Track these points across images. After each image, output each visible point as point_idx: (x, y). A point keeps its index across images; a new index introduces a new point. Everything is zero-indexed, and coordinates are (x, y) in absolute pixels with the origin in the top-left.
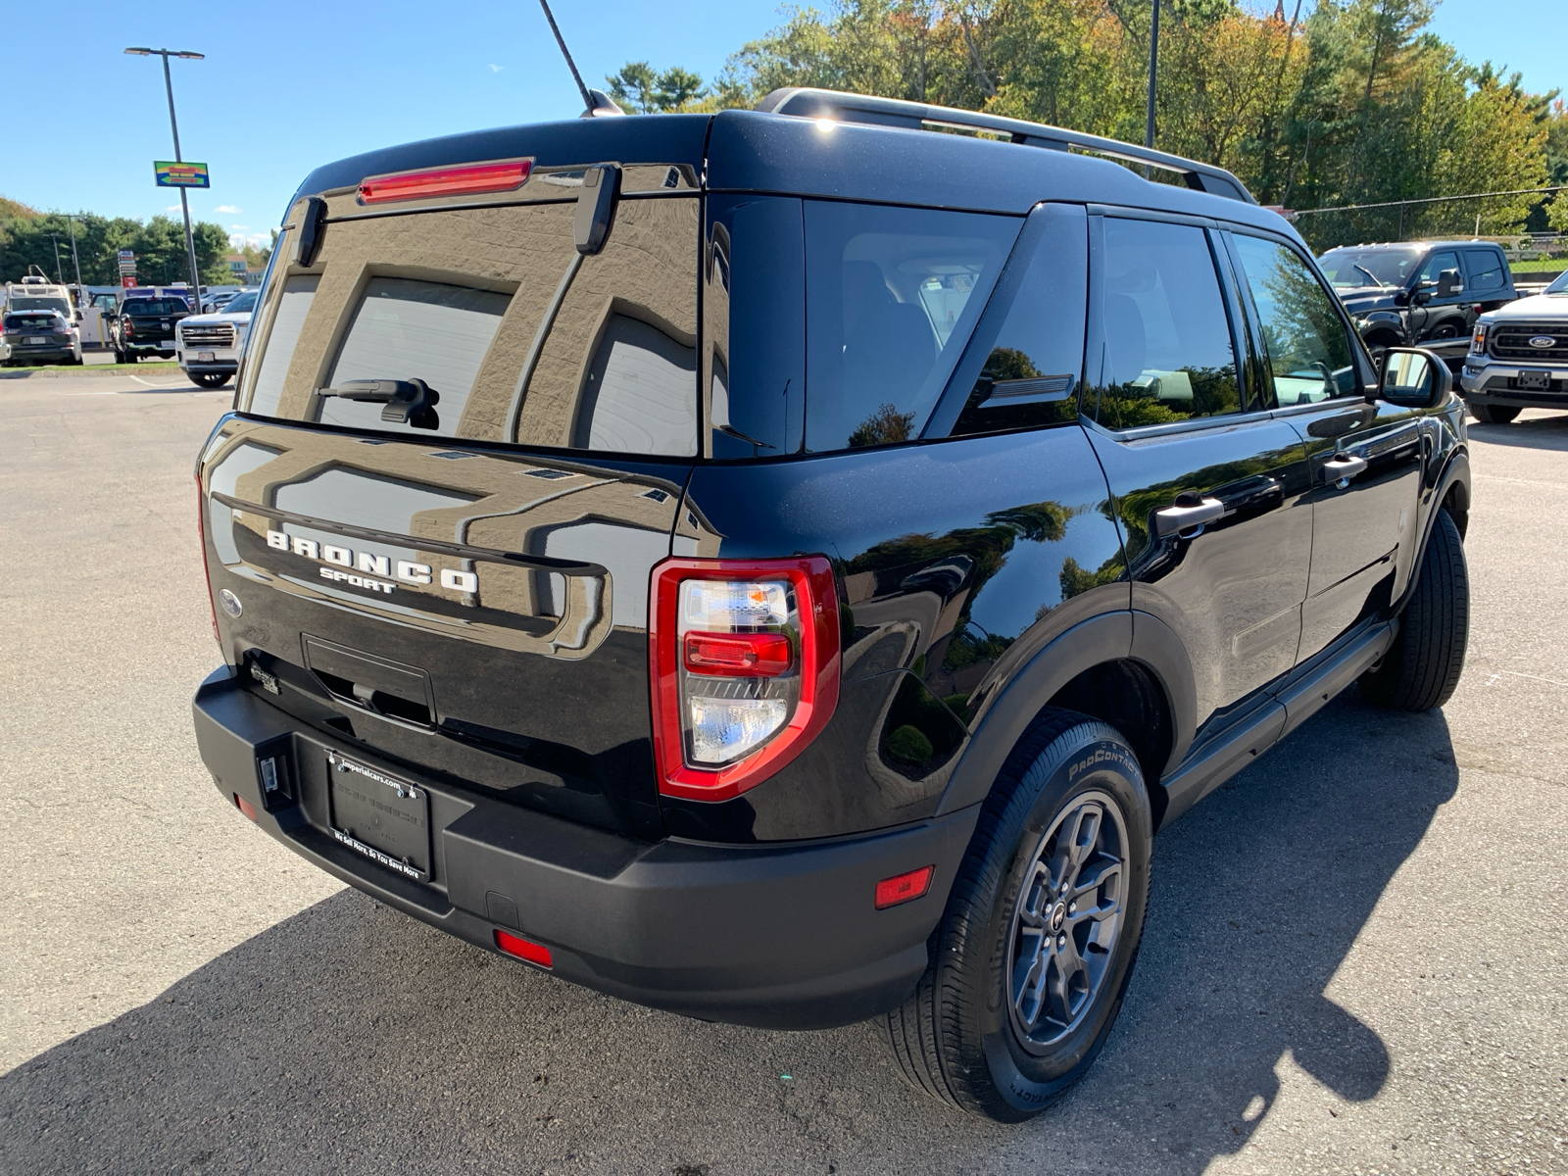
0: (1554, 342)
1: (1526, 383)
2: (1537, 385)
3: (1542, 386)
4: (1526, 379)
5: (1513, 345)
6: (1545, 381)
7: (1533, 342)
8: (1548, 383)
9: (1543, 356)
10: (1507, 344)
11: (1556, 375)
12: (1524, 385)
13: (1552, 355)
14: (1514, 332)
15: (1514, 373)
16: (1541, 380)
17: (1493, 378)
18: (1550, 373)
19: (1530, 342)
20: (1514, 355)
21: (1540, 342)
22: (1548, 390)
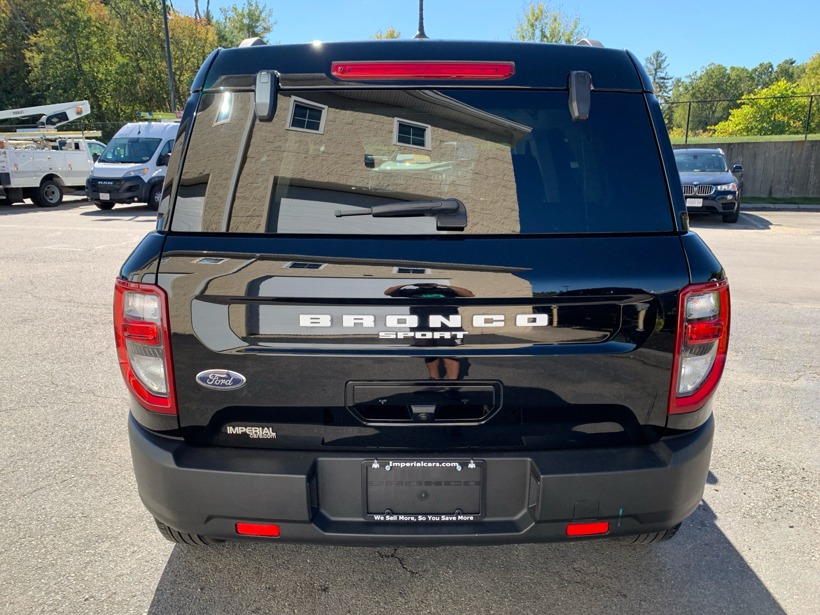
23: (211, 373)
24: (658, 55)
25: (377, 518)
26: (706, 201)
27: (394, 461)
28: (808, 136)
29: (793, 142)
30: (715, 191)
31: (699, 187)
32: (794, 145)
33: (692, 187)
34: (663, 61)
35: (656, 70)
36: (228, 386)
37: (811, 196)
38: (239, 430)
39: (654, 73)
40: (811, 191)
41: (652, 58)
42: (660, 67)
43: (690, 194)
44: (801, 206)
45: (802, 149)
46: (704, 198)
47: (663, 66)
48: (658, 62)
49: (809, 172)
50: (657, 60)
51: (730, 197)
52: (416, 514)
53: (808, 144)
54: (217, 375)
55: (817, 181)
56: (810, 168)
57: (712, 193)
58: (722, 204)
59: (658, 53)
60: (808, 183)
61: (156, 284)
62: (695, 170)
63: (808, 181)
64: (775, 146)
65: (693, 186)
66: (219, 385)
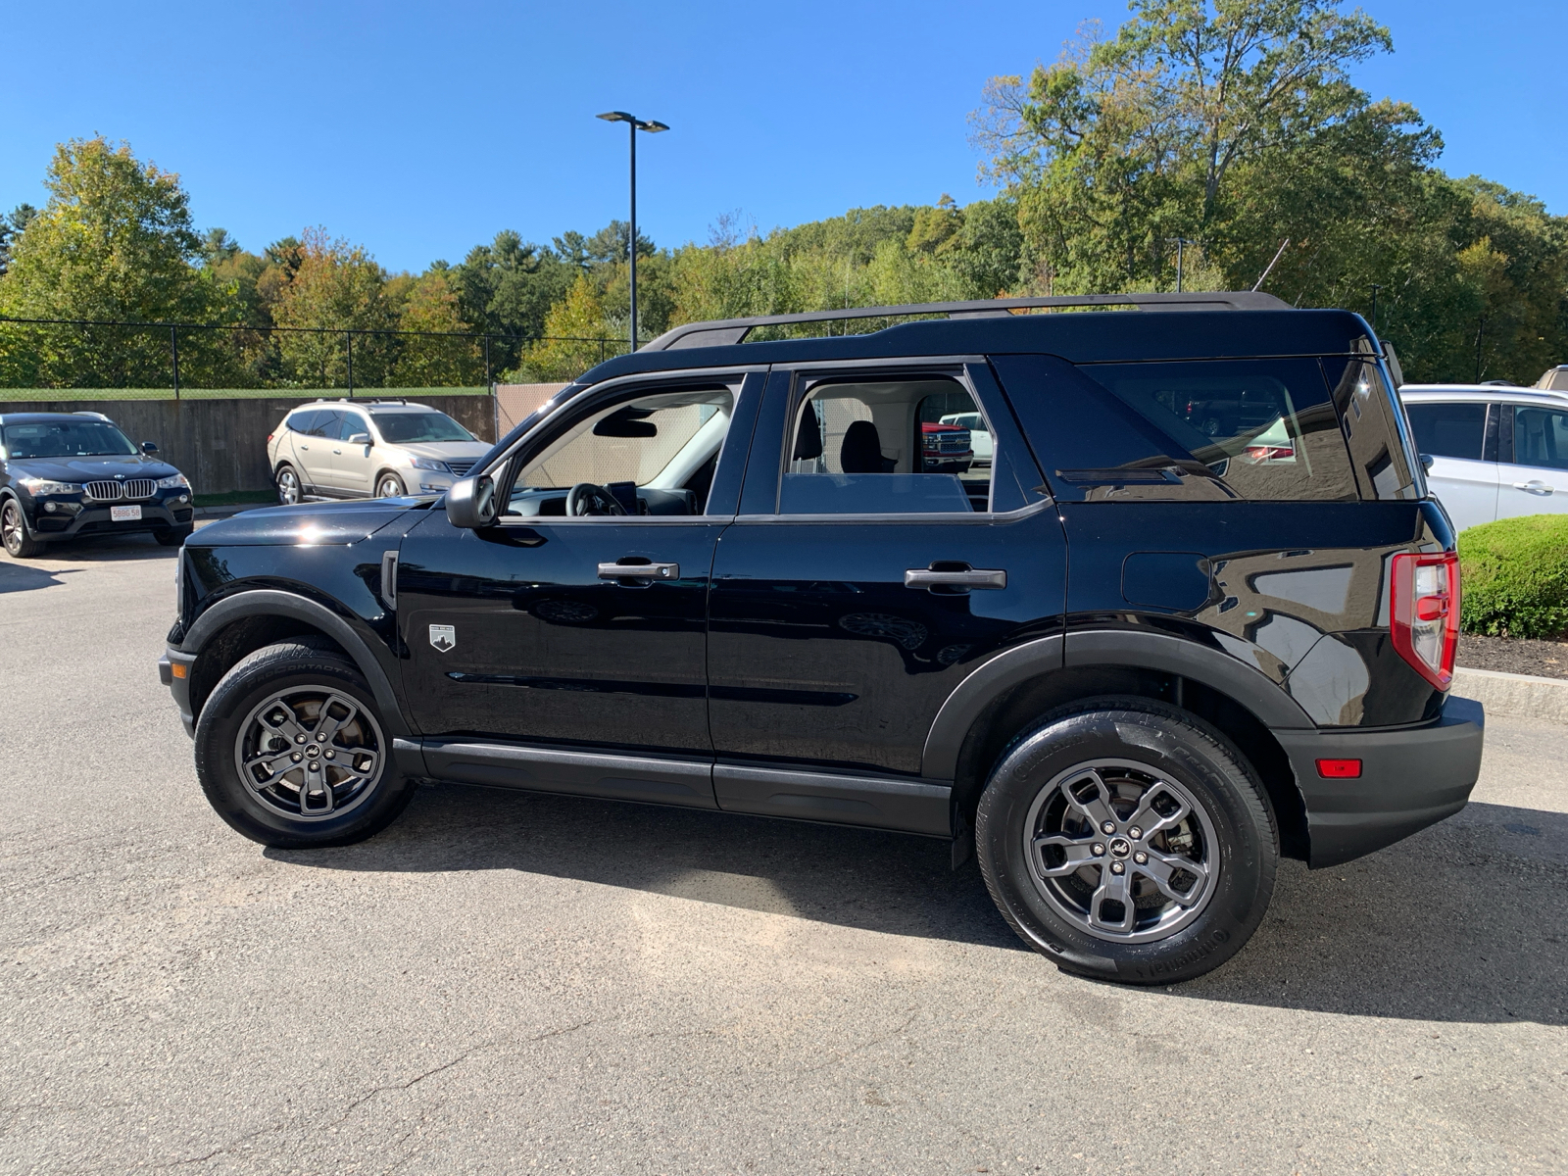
26: (148, 509)
28: (181, 391)
29: (161, 403)
30: (159, 489)
31: (129, 483)
32: (164, 408)
33: (115, 484)
37: (205, 493)
40: (204, 485)
43: (114, 499)
44: (209, 510)
45: (178, 415)
46: (143, 503)
49: (196, 452)
51: (183, 499)
53: (185, 406)
55: (210, 466)
56: (196, 446)
57: (154, 492)
58: (175, 511)
60: (196, 471)
62: (79, 453)
63: (196, 468)
64: (133, 408)
65: (117, 482)
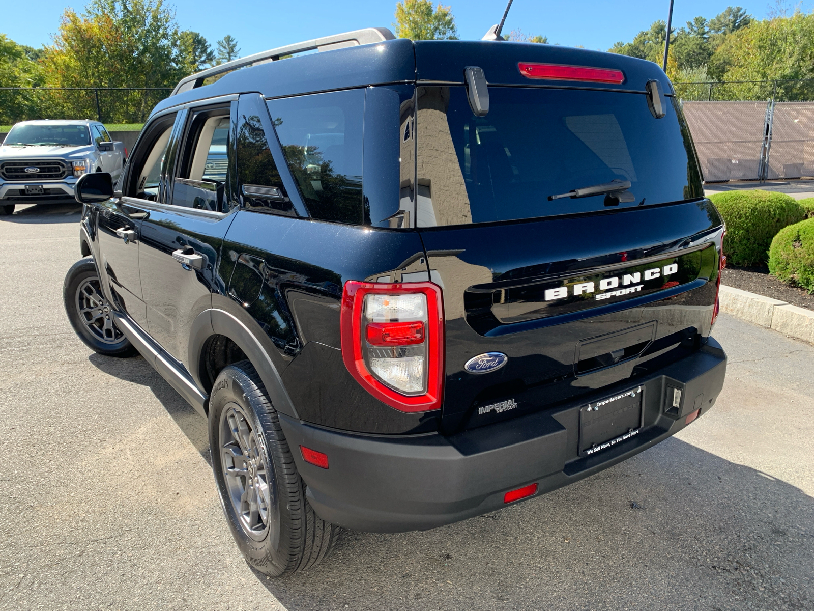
0: (39, 170)
1: (31, 191)
2: (37, 192)
3: (40, 192)
4: (30, 190)
5: (15, 172)
6: (41, 190)
7: (27, 170)
8: (43, 191)
9: (34, 177)
10: (11, 172)
11: (45, 186)
12: (29, 193)
13: (39, 177)
14: (13, 166)
15: (22, 187)
16: (38, 190)
17: (10, 191)
18: (42, 186)
19: (26, 170)
20: (17, 177)
21: (31, 170)
22: (43, 194)
23: (479, 359)
24: (229, 39)
25: (589, 452)
27: (600, 401)
34: (235, 46)
35: (229, 53)
36: (494, 367)
38: (487, 409)
39: (228, 56)
41: (224, 42)
42: (233, 51)
47: (236, 49)
48: (231, 46)
50: (229, 44)
52: (609, 441)
54: (486, 359)
59: (229, 37)
61: (430, 281)
66: (486, 368)
